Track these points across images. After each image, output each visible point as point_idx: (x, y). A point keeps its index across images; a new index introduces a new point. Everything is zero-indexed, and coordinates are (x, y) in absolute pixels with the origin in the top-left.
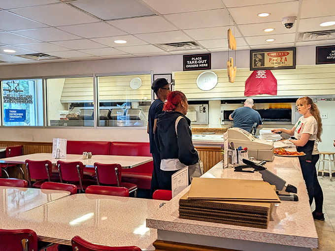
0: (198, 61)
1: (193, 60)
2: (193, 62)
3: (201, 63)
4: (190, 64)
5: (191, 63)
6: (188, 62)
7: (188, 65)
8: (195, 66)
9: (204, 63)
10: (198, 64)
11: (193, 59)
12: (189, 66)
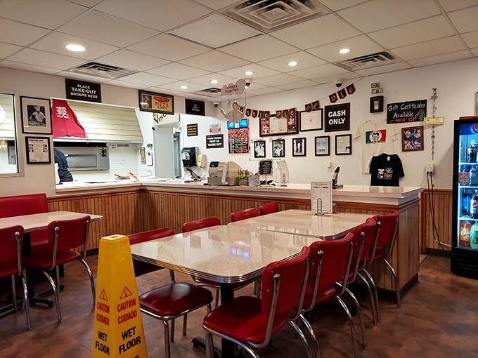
0: (86, 89)
1: (80, 88)
2: (79, 90)
3: (90, 94)
4: (76, 92)
5: (76, 90)
6: (73, 88)
7: (73, 92)
8: (83, 95)
9: (93, 94)
10: (86, 93)
11: (79, 86)
12: (75, 94)
